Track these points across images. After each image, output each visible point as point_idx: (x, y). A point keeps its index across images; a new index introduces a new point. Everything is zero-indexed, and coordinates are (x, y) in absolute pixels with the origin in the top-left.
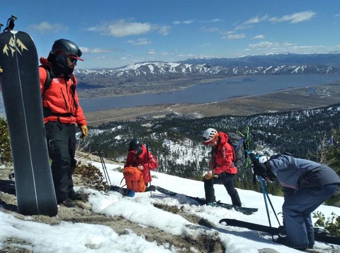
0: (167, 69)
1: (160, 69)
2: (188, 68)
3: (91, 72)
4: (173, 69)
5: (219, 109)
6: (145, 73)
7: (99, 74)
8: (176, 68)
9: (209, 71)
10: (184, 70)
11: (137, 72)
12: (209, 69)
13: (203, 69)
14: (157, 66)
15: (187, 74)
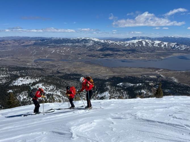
0: (153, 44)
1: (149, 44)
2: (166, 45)
3: (112, 42)
4: (156, 45)
5: (187, 77)
6: (140, 45)
7: (116, 43)
8: (158, 44)
9: (179, 47)
10: (163, 46)
11: (136, 44)
12: (178, 46)
13: (175, 46)
14: (147, 42)
15: (164, 48)
